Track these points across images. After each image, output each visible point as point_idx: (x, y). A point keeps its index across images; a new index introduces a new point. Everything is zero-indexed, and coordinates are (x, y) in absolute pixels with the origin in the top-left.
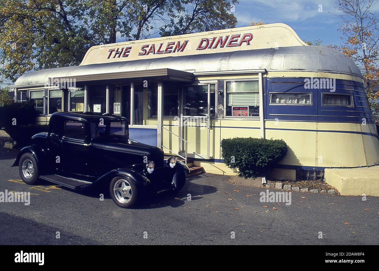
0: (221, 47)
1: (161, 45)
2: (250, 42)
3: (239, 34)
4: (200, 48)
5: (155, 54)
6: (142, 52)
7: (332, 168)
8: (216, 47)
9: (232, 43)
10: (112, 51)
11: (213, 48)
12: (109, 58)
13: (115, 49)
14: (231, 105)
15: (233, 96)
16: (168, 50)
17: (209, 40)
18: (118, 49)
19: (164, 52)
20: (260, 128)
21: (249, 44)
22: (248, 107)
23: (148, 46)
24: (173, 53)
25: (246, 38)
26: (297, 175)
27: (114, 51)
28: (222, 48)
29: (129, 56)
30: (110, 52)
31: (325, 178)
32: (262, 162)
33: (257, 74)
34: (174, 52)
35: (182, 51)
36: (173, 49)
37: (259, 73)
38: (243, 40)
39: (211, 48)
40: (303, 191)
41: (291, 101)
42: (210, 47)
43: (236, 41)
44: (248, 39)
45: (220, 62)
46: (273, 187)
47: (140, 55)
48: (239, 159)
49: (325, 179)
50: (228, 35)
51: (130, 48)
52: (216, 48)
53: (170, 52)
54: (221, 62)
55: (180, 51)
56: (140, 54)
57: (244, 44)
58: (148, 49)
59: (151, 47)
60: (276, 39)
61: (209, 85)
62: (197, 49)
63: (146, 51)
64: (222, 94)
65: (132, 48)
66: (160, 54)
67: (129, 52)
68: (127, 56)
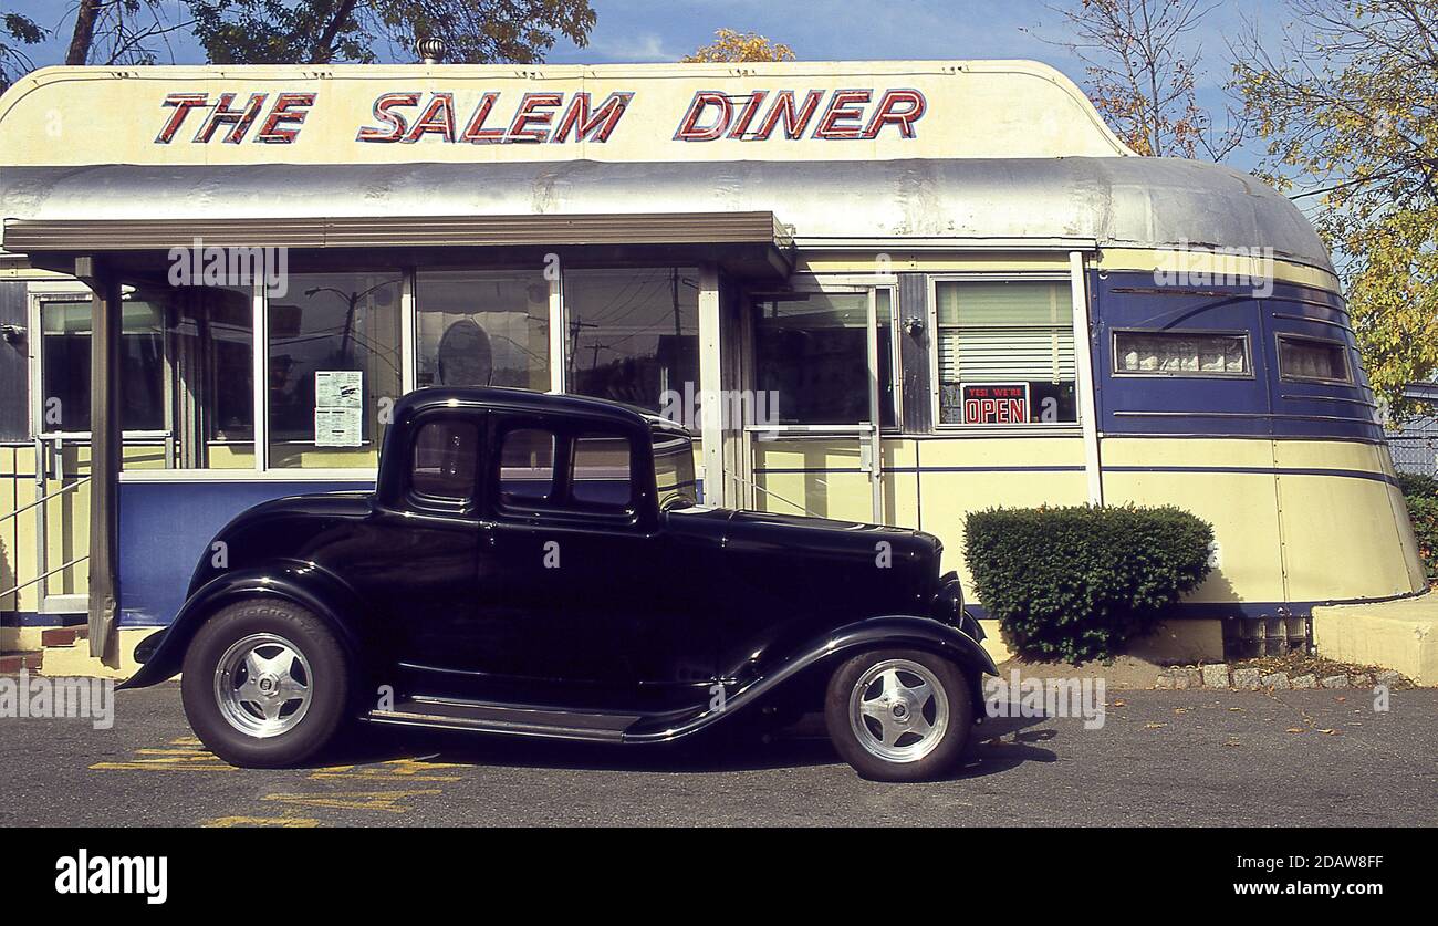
0: (789, 136)
1: (490, 101)
2: (915, 124)
3: (864, 87)
4: (690, 131)
5: (453, 141)
6: (381, 125)
7: (1332, 603)
8: (765, 134)
9: (839, 122)
10: (186, 107)
11: (751, 137)
12: (165, 138)
13: (206, 95)
14: (958, 380)
15: (962, 341)
16: (528, 127)
17: (734, 100)
18: (227, 99)
19: (504, 137)
20: (1083, 468)
21: (909, 134)
22: (1027, 385)
23: (413, 101)
24: (552, 144)
25: (897, 107)
26: (1227, 639)
27: (203, 104)
28: (792, 141)
29: (298, 137)
30: (172, 111)
31: (1315, 643)
32: (1154, 593)
33: (1064, 255)
34: (561, 138)
35: (603, 138)
36: (553, 127)
37: (1071, 254)
38: (884, 115)
39: (745, 137)
40: (1301, 686)
41: (1176, 360)
42: (740, 134)
43: (855, 116)
44: (905, 111)
45: (900, 198)
46: (1197, 683)
47: (367, 140)
48: (1075, 585)
49: (1316, 647)
50: (817, 88)
51: (308, 100)
52: (767, 138)
53: (539, 138)
54: (904, 199)
55: (590, 136)
56: (367, 137)
57: (890, 132)
58: (412, 116)
59: (435, 109)
60: (1018, 121)
61: (872, 294)
62: (677, 137)
63: (402, 122)
64: (918, 333)
65: (315, 103)
66: (482, 142)
67: (296, 119)
68: (289, 138)
